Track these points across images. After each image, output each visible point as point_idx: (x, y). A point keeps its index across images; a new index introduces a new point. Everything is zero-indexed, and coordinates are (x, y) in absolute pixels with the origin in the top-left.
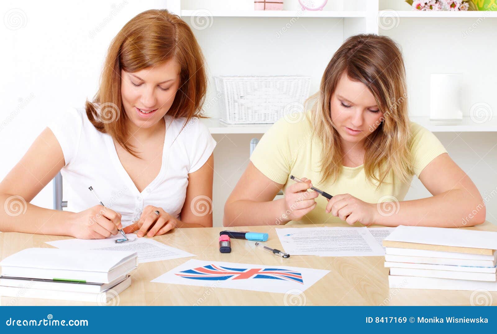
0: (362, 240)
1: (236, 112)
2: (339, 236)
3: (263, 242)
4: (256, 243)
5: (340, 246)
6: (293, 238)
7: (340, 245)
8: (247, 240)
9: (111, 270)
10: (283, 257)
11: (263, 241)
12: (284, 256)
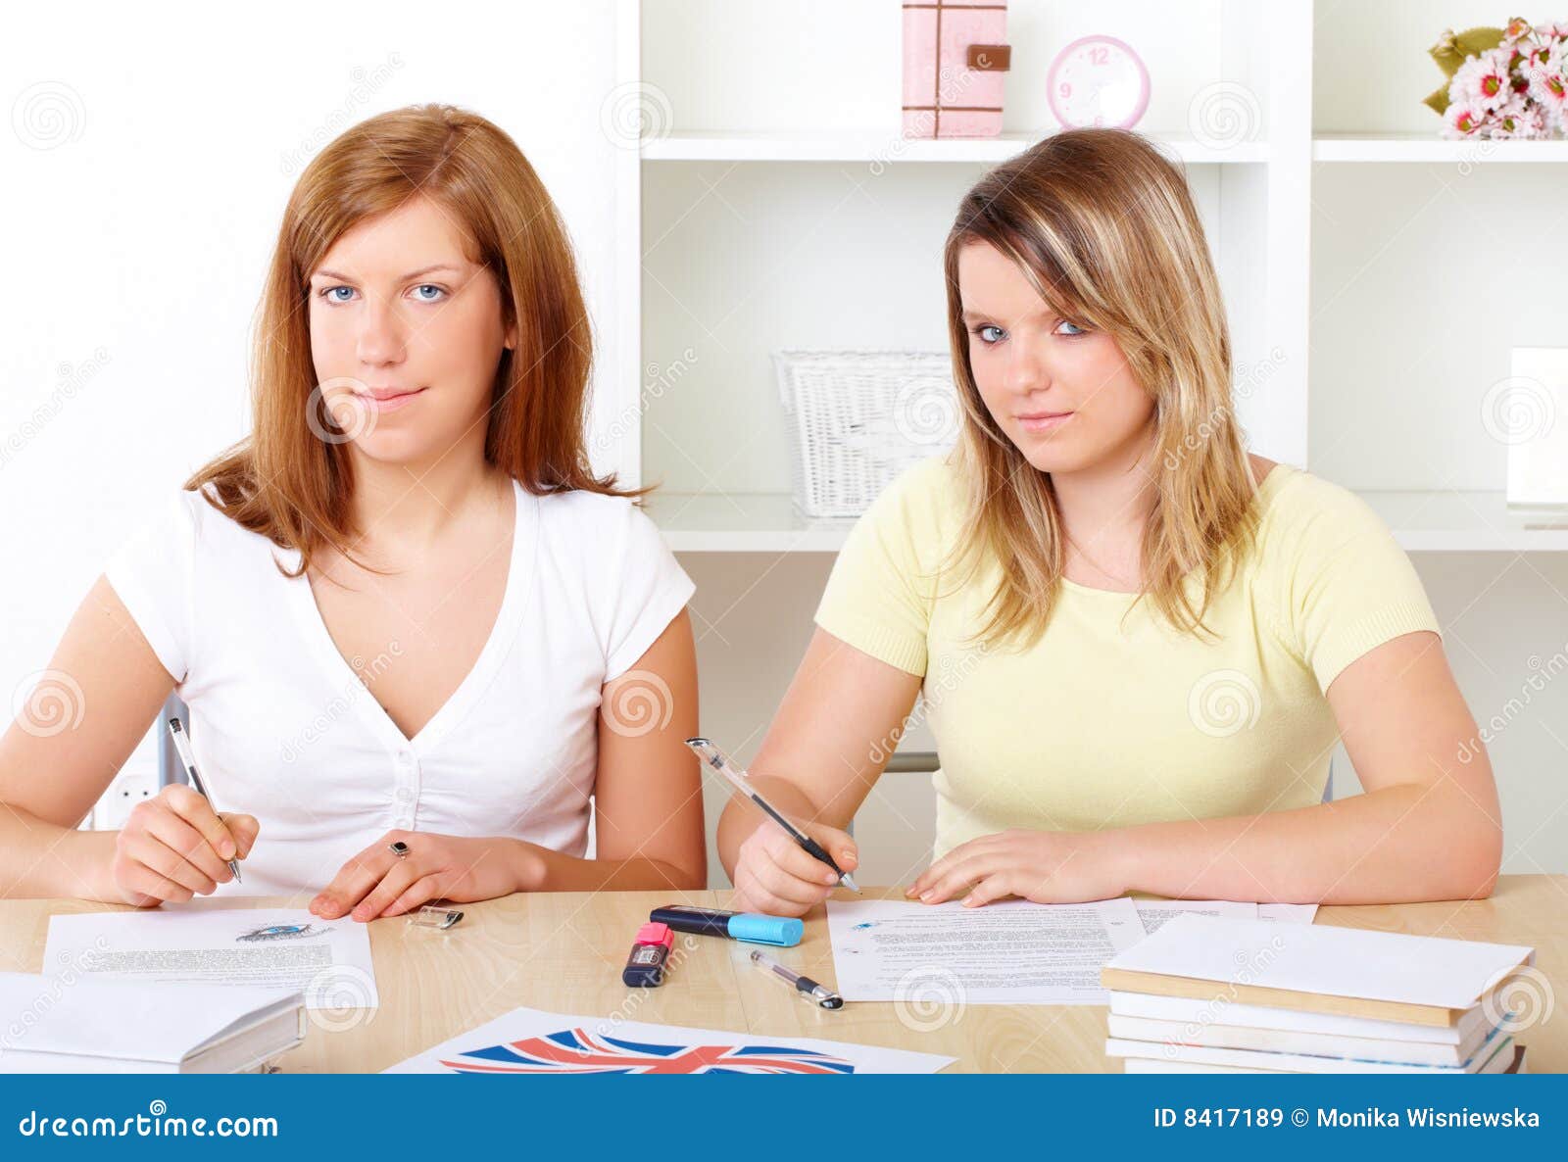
0: (1105, 947)
1: (838, 476)
2: (1032, 930)
3: (782, 950)
4: (755, 953)
5: (1024, 970)
6: (879, 938)
7: (1025, 966)
8: (734, 938)
9: (192, 1054)
10: (822, 1005)
11: (785, 945)
12: (826, 1004)
